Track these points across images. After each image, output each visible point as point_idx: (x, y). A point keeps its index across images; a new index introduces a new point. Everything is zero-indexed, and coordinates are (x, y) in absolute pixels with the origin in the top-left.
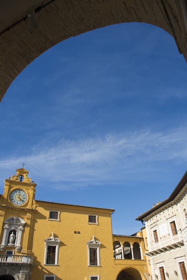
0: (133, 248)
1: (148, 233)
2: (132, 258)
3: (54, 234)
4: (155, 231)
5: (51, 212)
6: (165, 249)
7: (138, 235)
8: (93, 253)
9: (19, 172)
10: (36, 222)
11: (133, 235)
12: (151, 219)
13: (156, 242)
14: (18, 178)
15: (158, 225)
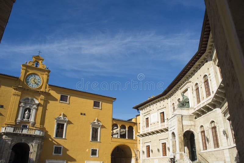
0: (128, 131)
1: (141, 120)
2: (126, 138)
3: (63, 114)
4: (147, 119)
5: (62, 95)
6: (153, 133)
7: (133, 121)
8: (95, 131)
9: (35, 59)
10: (49, 103)
11: (129, 120)
12: (146, 109)
13: (146, 127)
14: (34, 63)
15: (150, 114)
